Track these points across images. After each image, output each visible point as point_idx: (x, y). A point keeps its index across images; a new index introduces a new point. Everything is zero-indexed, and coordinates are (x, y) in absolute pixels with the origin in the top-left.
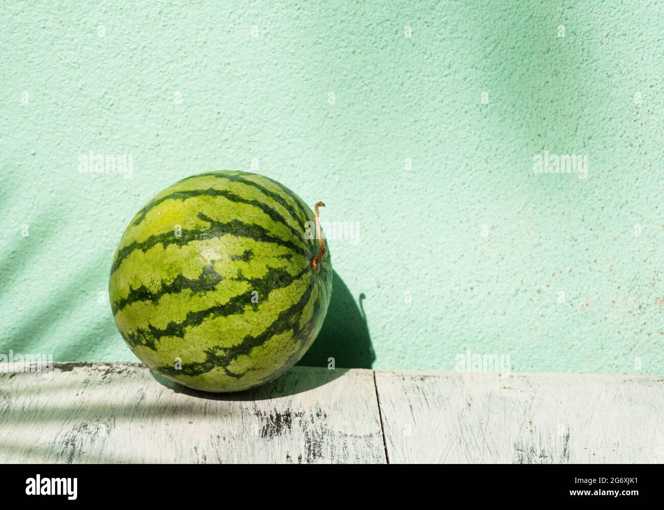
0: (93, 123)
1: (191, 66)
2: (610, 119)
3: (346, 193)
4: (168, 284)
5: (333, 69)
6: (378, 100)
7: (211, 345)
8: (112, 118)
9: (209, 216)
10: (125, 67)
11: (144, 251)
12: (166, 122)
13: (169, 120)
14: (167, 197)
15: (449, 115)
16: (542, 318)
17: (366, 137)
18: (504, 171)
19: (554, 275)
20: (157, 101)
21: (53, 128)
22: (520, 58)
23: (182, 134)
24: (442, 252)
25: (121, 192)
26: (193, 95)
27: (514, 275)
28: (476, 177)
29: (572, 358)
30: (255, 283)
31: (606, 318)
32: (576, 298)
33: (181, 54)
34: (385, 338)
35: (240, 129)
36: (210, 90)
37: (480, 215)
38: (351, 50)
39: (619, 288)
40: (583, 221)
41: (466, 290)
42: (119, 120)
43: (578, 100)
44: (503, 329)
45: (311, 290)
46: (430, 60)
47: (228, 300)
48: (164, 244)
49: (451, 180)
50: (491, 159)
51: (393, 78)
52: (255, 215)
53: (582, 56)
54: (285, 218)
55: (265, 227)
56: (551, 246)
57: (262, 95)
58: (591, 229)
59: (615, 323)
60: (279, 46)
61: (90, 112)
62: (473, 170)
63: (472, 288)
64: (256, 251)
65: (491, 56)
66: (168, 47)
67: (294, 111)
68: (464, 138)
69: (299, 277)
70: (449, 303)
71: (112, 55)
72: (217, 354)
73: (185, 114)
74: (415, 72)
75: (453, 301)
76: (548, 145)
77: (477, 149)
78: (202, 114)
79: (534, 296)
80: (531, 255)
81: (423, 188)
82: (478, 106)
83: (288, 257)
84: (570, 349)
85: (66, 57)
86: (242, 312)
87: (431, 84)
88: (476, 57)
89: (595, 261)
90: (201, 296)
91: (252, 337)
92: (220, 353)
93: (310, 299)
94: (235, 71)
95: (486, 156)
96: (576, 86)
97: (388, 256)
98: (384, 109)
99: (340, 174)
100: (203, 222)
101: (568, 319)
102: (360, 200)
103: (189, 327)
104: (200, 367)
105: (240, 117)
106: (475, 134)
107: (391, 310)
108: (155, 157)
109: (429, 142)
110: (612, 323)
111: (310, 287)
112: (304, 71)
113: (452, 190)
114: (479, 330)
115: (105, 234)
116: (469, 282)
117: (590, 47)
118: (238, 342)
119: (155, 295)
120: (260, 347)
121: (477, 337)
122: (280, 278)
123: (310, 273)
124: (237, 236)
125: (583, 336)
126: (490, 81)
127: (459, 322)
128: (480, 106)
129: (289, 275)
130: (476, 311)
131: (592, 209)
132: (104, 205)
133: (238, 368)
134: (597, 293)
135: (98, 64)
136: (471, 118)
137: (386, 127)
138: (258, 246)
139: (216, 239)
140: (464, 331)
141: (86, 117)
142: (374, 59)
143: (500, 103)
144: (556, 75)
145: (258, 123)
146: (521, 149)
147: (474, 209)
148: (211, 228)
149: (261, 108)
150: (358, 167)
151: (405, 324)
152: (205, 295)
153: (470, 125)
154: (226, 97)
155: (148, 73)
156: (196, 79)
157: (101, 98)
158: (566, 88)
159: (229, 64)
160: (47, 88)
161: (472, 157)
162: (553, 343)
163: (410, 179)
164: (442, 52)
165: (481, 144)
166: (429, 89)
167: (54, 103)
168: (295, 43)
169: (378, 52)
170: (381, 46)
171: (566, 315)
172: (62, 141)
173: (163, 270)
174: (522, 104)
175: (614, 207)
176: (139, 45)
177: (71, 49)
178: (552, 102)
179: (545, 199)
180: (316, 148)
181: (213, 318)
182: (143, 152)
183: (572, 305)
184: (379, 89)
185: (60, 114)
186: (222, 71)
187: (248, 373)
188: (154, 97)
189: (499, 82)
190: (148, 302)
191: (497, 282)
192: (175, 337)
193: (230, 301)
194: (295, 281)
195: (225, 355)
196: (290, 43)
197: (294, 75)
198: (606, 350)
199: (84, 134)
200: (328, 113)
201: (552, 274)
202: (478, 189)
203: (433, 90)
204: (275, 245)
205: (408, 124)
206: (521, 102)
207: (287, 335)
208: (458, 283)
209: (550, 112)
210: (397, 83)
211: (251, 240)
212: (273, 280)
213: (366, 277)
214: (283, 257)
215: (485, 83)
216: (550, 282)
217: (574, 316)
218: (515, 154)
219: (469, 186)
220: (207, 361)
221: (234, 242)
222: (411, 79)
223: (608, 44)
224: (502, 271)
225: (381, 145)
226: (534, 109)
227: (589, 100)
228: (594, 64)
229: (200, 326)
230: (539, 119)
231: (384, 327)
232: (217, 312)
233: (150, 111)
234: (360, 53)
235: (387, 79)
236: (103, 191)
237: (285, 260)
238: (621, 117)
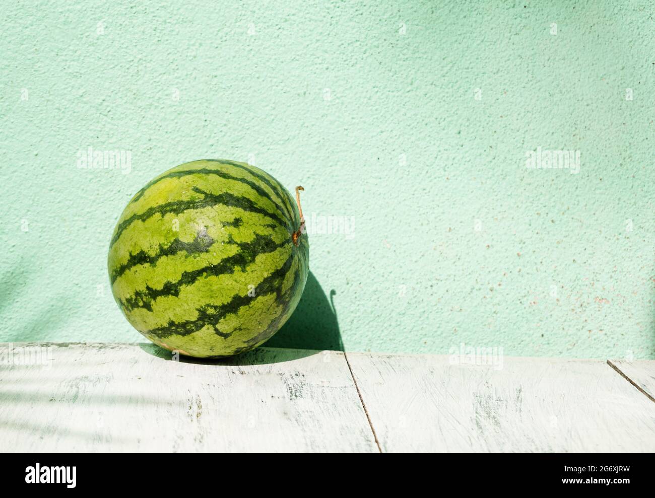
0: (92, 127)
1: (182, 78)
2: (553, 133)
3: (319, 196)
4: (166, 247)
5: (309, 83)
6: (349, 112)
7: (203, 303)
8: (109, 123)
9: (203, 190)
10: (122, 77)
11: (144, 221)
12: (157, 128)
13: (161, 126)
14: (164, 177)
15: (411, 127)
16: (494, 315)
17: (337, 145)
18: (459, 178)
19: (505, 275)
20: (150, 108)
21: (55, 131)
22: (474, 78)
23: (173, 139)
24: (405, 252)
25: (114, 192)
26: (183, 104)
27: (470, 274)
28: (435, 183)
29: (522, 353)
30: (244, 246)
31: (551, 315)
32: (525, 296)
33: (173, 66)
34: (353, 332)
35: (224, 135)
36: (199, 100)
37: (439, 218)
38: (325, 66)
39: (563, 287)
40: (530, 225)
41: (426, 288)
42: (115, 125)
43: (525, 115)
44: (460, 324)
45: (292, 259)
46: (395, 77)
47: (219, 261)
48: (162, 213)
49: (413, 186)
50: (448, 168)
51: (362, 92)
52: (244, 190)
53: (527, 76)
54: (270, 194)
55: (253, 200)
56: (502, 248)
57: (244, 105)
58: (537, 233)
59: (559, 320)
60: (261, 61)
61: (89, 117)
62: (433, 177)
63: (431, 286)
64: (244, 219)
65: (448, 74)
66: (162, 60)
67: (273, 120)
68: (425, 148)
69: (282, 245)
70: (411, 299)
71: (111, 66)
72: (208, 312)
73: (176, 121)
74: (381, 88)
75: (414, 297)
76: (498, 156)
77: (436, 158)
78: (190, 121)
79: (488, 294)
80: (484, 256)
81: (389, 192)
82: (436, 119)
83: (273, 227)
84: (520, 344)
85: (69, 67)
86: (232, 272)
87: (395, 99)
88: (436, 75)
89: (541, 262)
90: (195, 258)
91: (240, 296)
92: (211, 311)
93: (292, 267)
94: (221, 83)
95: (444, 165)
96: (522, 104)
97: (356, 254)
98: (354, 121)
99: (314, 179)
100: (198, 194)
101: (518, 316)
102: (332, 203)
103: (184, 285)
104: (192, 325)
105: (225, 125)
106: (435, 144)
107: (358, 305)
108: (147, 160)
109: (394, 150)
110: (557, 320)
111: (292, 257)
112: (283, 84)
113: (413, 195)
114: (438, 325)
115: (99, 230)
116: (429, 280)
117: (534, 70)
118: (227, 300)
119: (153, 258)
120: (247, 306)
121: (436, 332)
122: (265, 245)
123: (291, 245)
124: (228, 206)
125: (531, 332)
126: (447, 97)
127: (420, 317)
128: (438, 120)
129: (274, 243)
130: (435, 308)
131: (538, 214)
132: (99, 204)
133: (227, 327)
134: (543, 292)
135: (98, 74)
136: (431, 130)
137: (355, 137)
138: (246, 215)
139: (209, 208)
140: (424, 326)
141: (84, 122)
142: (345, 75)
143: (456, 117)
144: (505, 93)
145: (241, 131)
146: (475, 158)
147: (433, 213)
148: (205, 199)
149: (244, 117)
150: (331, 172)
151: (371, 319)
152: (199, 256)
153: (429, 136)
154: (212, 107)
155: (143, 83)
156: (186, 89)
157: (100, 105)
158: (514, 105)
159: (216, 76)
160: (51, 95)
161: (431, 165)
162: (504, 338)
163: (377, 184)
164: (405, 70)
165: (439, 154)
166: (394, 103)
167: (56, 109)
168: (276, 59)
169: (348, 69)
170: (351, 64)
171: (516, 312)
172: (63, 143)
173: (161, 235)
174: (475, 119)
175: (557, 213)
176: (135, 57)
177: (73, 60)
178: (501, 117)
179: (497, 205)
180: (293, 154)
181: (206, 277)
182: (136, 155)
183: (521, 302)
184: (349, 103)
185: (61, 119)
186: (209, 83)
187: (235, 332)
188: (147, 105)
189: (455, 98)
190: (147, 265)
191: (454, 280)
192: (170, 296)
193: (222, 262)
194: (279, 249)
195: (215, 313)
196: (270, 59)
197: (274, 88)
198: (551, 345)
199: (83, 137)
200: (304, 123)
201: (503, 273)
202: (437, 195)
203: (398, 105)
204: (261, 215)
205: (375, 134)
206: (475, 117)
207: (270, 298)
208: (419, 281)
209: (500, 125)
210: (365, 97)
211: (240, 210)
212: (260, 245)
213: (336, 274)
214: (268, 226)
215: (443, 99)
216: (501, 281)
217: (523, 313)
218: (470, 163)
219: (429, 192)
220: (199, 319)
221: (225, 210)
222: (378, 94)
223: (549, 66)
224: (459, 271)
225: (351, 152)
226: (486, 123)
227: (534, 116)
228: (537, 84)
229: (194, 284)
230: (490, 133)
231: (352, 322)
232: (208, 271)
233: (144, 117)
234: (333, 70)
235: (356, 93)
236: (98, 190)
237: (270, 229)
238: (562, 131)
